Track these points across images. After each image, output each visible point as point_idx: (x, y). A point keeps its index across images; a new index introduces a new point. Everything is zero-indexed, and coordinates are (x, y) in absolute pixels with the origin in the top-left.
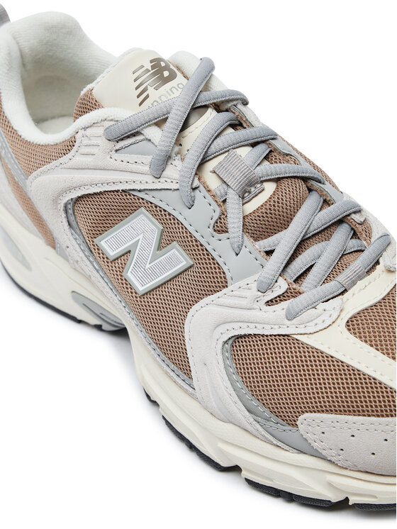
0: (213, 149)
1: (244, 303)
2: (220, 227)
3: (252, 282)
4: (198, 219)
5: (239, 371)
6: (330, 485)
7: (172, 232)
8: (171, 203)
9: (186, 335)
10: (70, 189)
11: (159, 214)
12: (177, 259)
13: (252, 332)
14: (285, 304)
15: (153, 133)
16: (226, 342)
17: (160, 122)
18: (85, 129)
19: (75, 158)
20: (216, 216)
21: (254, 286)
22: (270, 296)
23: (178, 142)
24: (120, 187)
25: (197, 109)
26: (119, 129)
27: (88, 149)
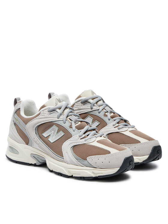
0: (69, 114)
1: (76, 139)
2: (71, 127)
3: (78, 135)
4: (66, 125)
5: (74, 152)
6: (93, 173)
7: (61, 128)
8: (61, 123)
9: (62, 148)
10: (38, 123)
11: (58, 125)
12: (62, 134)
13: (77, 144)
14: (84, 139)
15: (58, 110)
16: (71, 147)
17: (60, 108)
18: (43, 111)
19: (40, 116)
20: (70, 125)
21: (78, 136)
22: (81, 138)
23: (63, 112)
24: (50, 121)
25: (66, 108)
26: (51, 109)
27: (43, 114)
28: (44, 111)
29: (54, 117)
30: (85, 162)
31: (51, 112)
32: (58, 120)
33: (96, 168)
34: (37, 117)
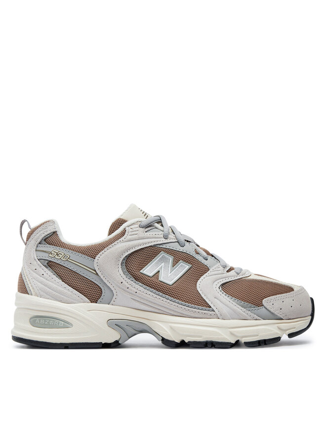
1: (219, 272)
3: (219, 266)
5: (231, 295)
6: (279, 329)
8: (175, 247)
10: (127, 250)
11: (170, 252)
12: (184, 266)
13: (228, 281)
15: (156, 225)
16: (219, 288)
18: (129, 226)
19: (127, 237)
21: (221, 267)
22: (227, 269)
24: (152, 244)
26: (144, 224)
27: (133, 233)
28: (131, 227)
29: (157, 236)
30: (262, 310)
31: (147, 227)
32: (166, 241)
33: (282, 319)
34: (123, 238)
